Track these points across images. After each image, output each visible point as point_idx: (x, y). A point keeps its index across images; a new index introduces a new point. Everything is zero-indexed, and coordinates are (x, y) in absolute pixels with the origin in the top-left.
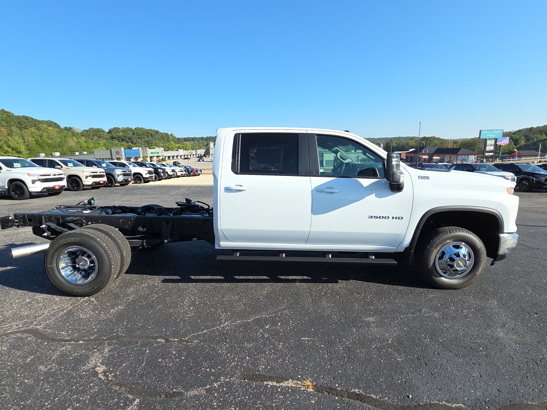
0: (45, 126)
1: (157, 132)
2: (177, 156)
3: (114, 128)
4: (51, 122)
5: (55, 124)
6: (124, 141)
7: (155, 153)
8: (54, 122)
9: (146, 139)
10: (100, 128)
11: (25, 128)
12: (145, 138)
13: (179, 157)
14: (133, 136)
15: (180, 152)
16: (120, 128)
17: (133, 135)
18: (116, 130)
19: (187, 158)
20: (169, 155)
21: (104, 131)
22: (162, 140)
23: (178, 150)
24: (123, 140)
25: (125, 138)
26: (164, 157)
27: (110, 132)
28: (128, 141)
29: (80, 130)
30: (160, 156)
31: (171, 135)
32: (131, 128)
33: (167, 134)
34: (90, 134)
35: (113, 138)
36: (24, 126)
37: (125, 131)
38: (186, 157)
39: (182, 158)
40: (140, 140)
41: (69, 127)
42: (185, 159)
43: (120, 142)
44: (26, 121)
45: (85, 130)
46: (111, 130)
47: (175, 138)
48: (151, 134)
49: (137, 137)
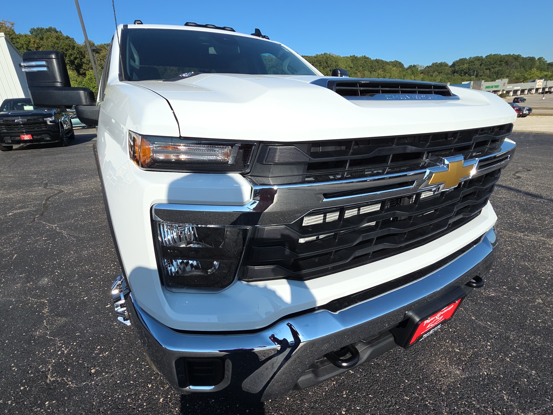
0: (391, 67)
1: (517, 58)
2: (530, 90)
3: (460, 60)
4: (397, 62)
5: (400, 63)
6: (467, 75)
7: (492, 87)
8: (399, 62)
9: (497, 69)
10: (444, 62)
11: (374, 71)
12: (495, 67)
13: (534, 91)
14: (480, 67)
15: (537, 84)
16: (468, 58)
17: (481, 65)
18: (462, 61)
19: (547, 92)
20: (516, 88)
21: (446, 65)
22: (521, 68)
23: (534, 81)
24: (465, 73)
25: (470, 70)
26: (505, 92)
27: (454, 65)
28: (472, 74)
29: (423, 67)
30: (499, 91)
31: (540, 59)
32: (482, 57)
33: (532, 59)
34: (431, 70)
35: (454, 72)
36: (374, 69)
37: (472, 62)
38: (547, 90)
39: (539, 92)
40: (488, 71)
41: (414, 65)
42: (542, 93)
43: (461, 76)
44: (377, 64)
45: (427, 66)
46: (456, 63)
47: (544, 62)
48: (507, 61)
49: (485, 67)
